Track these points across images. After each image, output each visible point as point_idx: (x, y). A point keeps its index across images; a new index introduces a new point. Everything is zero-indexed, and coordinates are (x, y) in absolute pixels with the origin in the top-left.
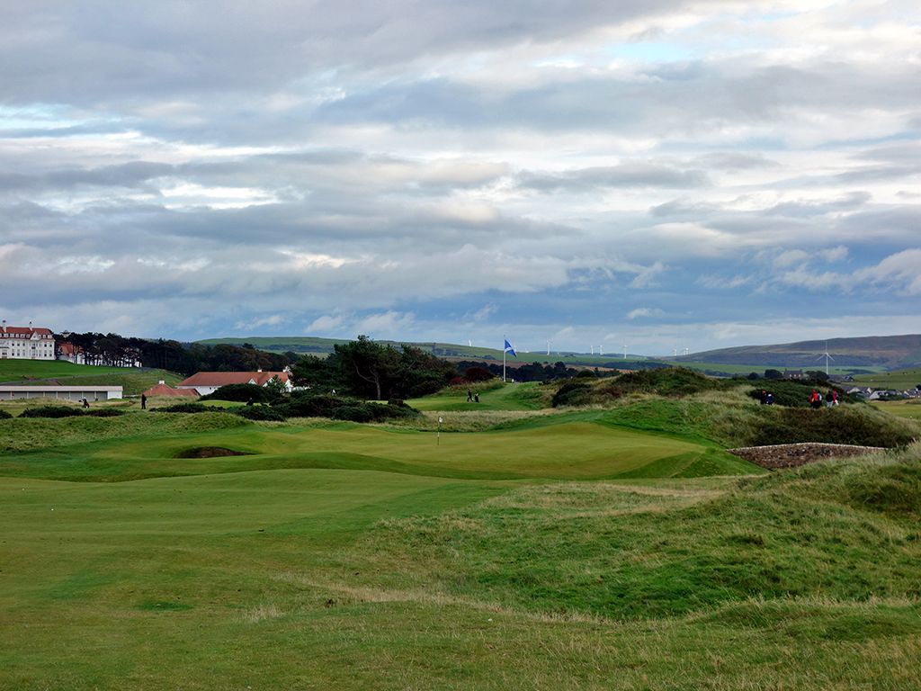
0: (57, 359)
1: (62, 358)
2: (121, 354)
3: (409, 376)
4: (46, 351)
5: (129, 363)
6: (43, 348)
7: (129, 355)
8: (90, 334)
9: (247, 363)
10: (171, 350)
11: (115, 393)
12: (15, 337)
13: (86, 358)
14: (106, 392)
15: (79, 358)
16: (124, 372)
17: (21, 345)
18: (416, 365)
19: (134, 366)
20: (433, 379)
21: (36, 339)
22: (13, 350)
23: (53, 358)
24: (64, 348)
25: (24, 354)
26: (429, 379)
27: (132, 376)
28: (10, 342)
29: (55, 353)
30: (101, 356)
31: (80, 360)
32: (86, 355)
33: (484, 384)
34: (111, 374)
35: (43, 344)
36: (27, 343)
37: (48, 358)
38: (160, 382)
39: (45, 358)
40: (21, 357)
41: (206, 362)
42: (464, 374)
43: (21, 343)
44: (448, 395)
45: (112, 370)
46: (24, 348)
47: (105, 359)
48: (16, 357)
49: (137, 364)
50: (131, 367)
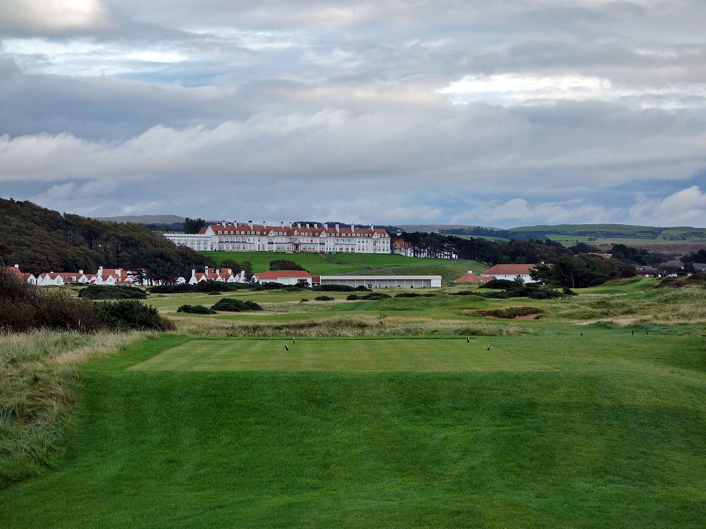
0: (392, 252)
1: (396, 252)
2: (442, 249)
3: (589, 275)
4: (384, 246)
5: (447, 255)
6: (382, 244)
7: (448, 249)
8: (418, 233)
9: (538, 255)
10: (480, 245)
11: (436, 282)
12: (361, 236)
13: (415, 251)
14: (430, 280)
15: (409, 251)
16: (443, 262)
17: (365, 242)
18: (594, 269)
19: (451, 257)
20: (602, 276)
21: (377, 237)
22: (359, 246)
23: (389, 252)
24: (397, 244)
25: (367, 249)
26: (600, 277)
27: (450, 266)
28: (357, 240)
29: (391, 248)
30: (426, 250)
31: (410, 253)
32: (414, 249)
33: (629, 279)
34: (434, 264)
35: (382, 241)
36: (370, 240)
37: (385, 252)
38: (469, 272)
39: (384, 252)
40: (365, 252)
41: (506, 255)
42: (620, 273)
43: (365, 241)
44: (608, 285)
45: (434, 261)
46: (367, 244)
47: (429, 252)
48: (361, 251)
49: (454, 256)
50: (448, 259)
